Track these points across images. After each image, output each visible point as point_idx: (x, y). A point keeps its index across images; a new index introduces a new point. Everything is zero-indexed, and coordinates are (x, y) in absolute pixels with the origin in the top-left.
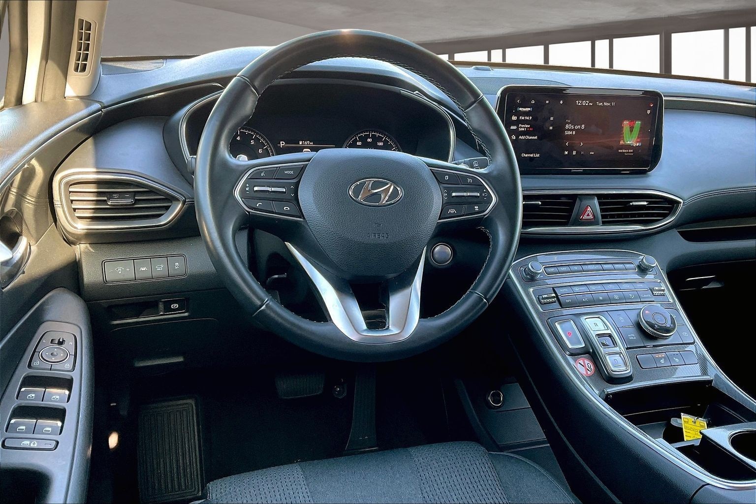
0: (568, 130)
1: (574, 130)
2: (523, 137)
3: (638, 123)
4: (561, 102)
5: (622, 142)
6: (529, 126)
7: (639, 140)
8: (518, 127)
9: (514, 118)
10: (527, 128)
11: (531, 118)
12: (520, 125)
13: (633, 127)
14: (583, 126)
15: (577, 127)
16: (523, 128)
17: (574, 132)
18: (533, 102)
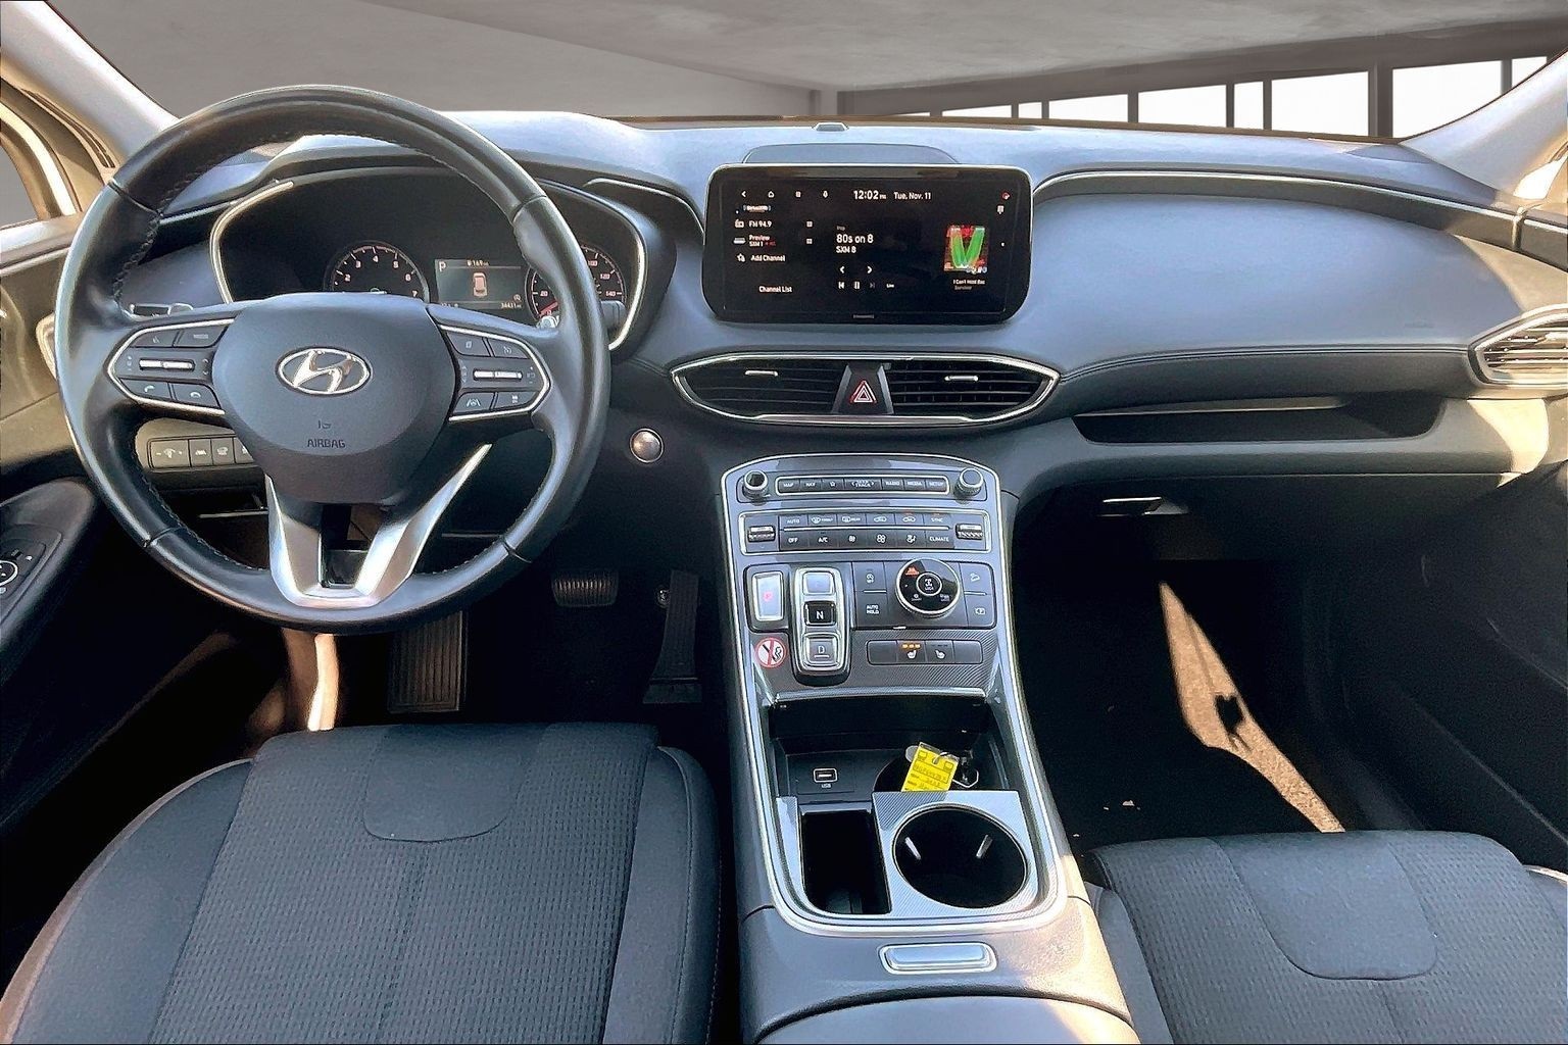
0: (842, 244)
1: (854, 243)
2: (758, 258)
3: (980, 231)
4: (825, 194)
5: (947, 267)
6: (768, 238)
7: (982, 262)
8: (747, 240)
9: (739, 224)
10: (765, 242)
11: (770, 223)
12: (751, 237)
13: (970, 239)
14: (870, 238)
15: (859, 239)
16: (756, 241)
17: (854, 248)
18: (771, 195)
